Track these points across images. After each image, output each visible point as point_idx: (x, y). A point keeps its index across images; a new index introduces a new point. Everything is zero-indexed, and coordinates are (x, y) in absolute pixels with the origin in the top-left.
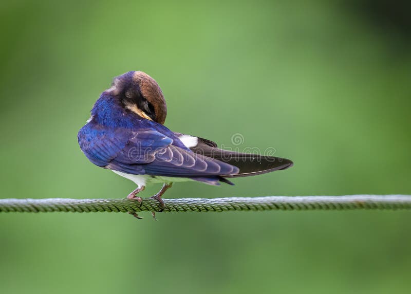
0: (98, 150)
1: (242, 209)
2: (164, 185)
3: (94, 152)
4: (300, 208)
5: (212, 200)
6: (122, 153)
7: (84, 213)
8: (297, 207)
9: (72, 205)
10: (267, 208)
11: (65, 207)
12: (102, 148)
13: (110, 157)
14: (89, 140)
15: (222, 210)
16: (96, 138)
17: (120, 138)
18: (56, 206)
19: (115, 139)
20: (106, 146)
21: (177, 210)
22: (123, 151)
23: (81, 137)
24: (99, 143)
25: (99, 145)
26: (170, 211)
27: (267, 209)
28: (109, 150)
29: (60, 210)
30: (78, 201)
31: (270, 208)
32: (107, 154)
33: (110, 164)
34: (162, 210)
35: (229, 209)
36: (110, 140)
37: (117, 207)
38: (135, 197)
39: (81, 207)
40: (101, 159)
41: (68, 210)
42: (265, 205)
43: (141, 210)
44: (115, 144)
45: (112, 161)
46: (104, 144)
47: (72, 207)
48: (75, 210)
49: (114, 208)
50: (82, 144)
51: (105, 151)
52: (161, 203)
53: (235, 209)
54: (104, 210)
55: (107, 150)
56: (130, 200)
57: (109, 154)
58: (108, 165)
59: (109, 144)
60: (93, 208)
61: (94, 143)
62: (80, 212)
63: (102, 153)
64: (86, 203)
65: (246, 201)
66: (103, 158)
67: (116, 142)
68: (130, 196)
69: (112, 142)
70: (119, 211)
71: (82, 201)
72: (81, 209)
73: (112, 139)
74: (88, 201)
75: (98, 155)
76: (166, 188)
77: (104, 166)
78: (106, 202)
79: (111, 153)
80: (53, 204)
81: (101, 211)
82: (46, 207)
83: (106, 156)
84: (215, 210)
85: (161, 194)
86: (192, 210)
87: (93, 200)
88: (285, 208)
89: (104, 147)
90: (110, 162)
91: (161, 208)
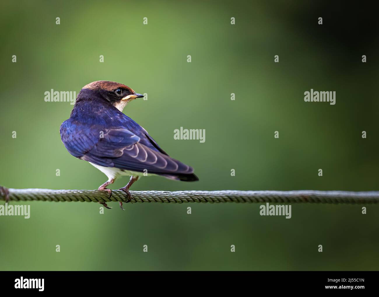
0: (76, 143)
1: (200, 201)
2: (131, 179)
3: (72, 144)
4: (252, 201)
5: (174, 192)
6: (95, 147)
7: (60, 202)
8: (249, 200)
9: (49, 195)
10: (223, 200)
11: (43, 196)
12: (79, 141)
13: (85, 149)
14: (68, 134)
15: (182, 201)
16: (74, 132)
17: (95, 134)
18: (35, 196)
19: (90, 134)
20: (82, 140)
21: (143, 201)
22: (97, 145)
23: (62, 130)
24: (77, 136)
25: (77, 139)
26: (136, 201)
27: (222, 202)
28: (85, 144)
29: (39, 199)
30: (55, 191)
31: (225, 200)
32: (82, 147)
33: (85, 156)
34: (129, 201)
35: (189, 201)
36: (86, 135)
37: (90, 197)
38: (105, 189)
39: (58, 197)
40: (78, 151)
41: (45, 200)
42: (221, 198)
43: (111, 200)
44: (90, 139)
45: (87, 153)
46: (81, 138)
47: (49, 196)
48: (52, 200)
49: (86, 198)
50: (62, 136)
51: (81, 144)
52: (128, 195)
53: (194, 201)
54: (78, 200)
55: (83, 143)
56: (101, 191)
57: (84, 147)
58: (83, 156)
59: (85, 138)
60: (68, 198)
61: (73, 137)
62: (56, 201)
63: (79, 146)
64: (61, 193)
65: (204, 194)
66: (79, 150)
67: (90, 137)
68: (101, 188)
69: (88, 137)
70: (91, 201)
71: (58, 192)
72: (57, 198)
73: (88, 134)
74: (63, 191)
75: (75, 147)
76: (133, 180)
77: (80, 157)
78: (79, 193)
79: (86, 146)
80: (32, 194)
81: (75, 201)
82: (26, 196)
83: (82, 148)
84: (176, 202)
85: (128, 187)
86: (156, 201)
87: (68, 191)
88: (238, 201)
89: (81, 141)
90: (85, 154)
91: (128, 198)
